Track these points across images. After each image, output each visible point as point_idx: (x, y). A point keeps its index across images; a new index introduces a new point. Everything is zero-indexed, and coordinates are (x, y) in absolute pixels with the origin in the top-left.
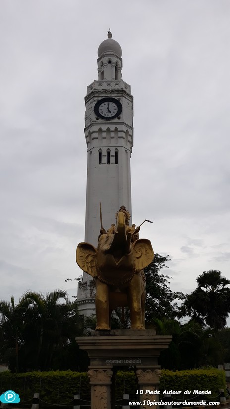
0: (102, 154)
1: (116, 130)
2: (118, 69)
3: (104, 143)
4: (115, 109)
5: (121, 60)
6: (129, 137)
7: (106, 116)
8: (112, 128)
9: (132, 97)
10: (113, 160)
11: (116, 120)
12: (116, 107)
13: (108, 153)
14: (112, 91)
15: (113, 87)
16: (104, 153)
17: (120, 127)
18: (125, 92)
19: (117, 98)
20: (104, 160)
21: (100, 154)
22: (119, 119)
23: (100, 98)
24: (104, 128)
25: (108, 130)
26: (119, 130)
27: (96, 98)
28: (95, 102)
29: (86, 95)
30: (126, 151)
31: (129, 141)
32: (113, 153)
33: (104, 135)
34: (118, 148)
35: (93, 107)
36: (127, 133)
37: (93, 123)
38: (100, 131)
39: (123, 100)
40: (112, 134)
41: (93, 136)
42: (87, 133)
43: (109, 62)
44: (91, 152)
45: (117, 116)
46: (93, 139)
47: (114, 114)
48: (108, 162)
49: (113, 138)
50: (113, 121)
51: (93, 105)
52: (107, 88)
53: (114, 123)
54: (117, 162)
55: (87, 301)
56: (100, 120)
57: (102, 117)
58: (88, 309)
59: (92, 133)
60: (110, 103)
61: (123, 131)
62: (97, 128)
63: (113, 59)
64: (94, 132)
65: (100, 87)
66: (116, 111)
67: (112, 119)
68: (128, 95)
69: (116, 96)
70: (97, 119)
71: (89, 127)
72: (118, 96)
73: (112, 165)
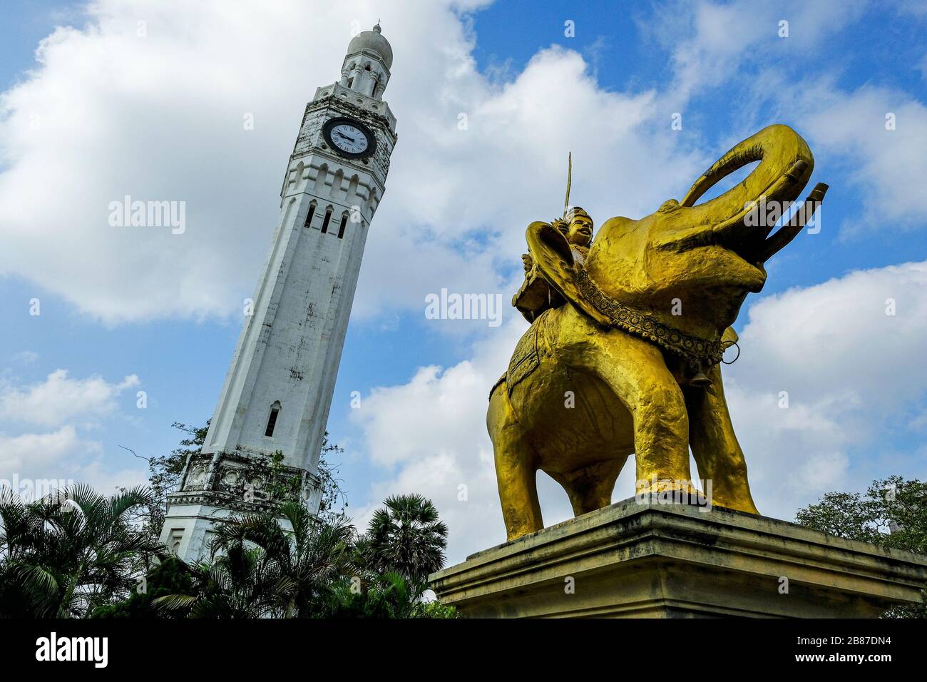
0: (316, 211)
1: (355, 180)
2: (378, 86)
3: (324, 192)
4: (362, 144)
5: (389, 74)
6: (374, 200)
7: (343, 148)
8: (349, 172)
9: (395, 137)
10: (334, 227)
11: (360, 163)
12: (365, 142)
13: (328, 215)
14: (364, 113)
15: (365, 105)
16: (320, 210)
17: (365, 178)
18: (385, 123)
19: (370, 128)
20: (317, 222)
21: (312, 210)
22: (366, 163)
23: (338, 115)
24: (333, 167)
25: (339, 174)
26: (360, 181)
27: (331, 112)
28: (329, 118)
29: (311, 100)
30: (363, 222)
31: (372, 208)
32: (337, 215)
33: (330, 179)
34: (350, 212)
35: (320, 126)
36: (372, 192)
37: (314, 151)
38: (324, 169)
39: (379, 134)
40: (345, 184)
41: (307, 172)
42: (295, 164)
43: (368, 68)
44: (294, 200)
45: (364, 156)
46: (305, 178)
47: (357, 151)
48: (324, 230)
49: (345, 190)
50: (354, 162)
51: (323, 120)
52: (357, 104)
53: (354, 165)
54: (341, 236)
55: (201, 499)
56: (328, 150)
57: (334, 147)
58: (199, 517)
59: (307, 167)
60: (356, 131)
61: (367, 186)
62: (320, 161)
63: (375, 65)
64: (312, 166)
65: (343, 96)
66: (363, 148)
67: (353, 159)
68: (390, 131)
69: (368, 124)
70: (324, 147)
71: (302, 154)
72: (373, 125)
73: (330, 238)
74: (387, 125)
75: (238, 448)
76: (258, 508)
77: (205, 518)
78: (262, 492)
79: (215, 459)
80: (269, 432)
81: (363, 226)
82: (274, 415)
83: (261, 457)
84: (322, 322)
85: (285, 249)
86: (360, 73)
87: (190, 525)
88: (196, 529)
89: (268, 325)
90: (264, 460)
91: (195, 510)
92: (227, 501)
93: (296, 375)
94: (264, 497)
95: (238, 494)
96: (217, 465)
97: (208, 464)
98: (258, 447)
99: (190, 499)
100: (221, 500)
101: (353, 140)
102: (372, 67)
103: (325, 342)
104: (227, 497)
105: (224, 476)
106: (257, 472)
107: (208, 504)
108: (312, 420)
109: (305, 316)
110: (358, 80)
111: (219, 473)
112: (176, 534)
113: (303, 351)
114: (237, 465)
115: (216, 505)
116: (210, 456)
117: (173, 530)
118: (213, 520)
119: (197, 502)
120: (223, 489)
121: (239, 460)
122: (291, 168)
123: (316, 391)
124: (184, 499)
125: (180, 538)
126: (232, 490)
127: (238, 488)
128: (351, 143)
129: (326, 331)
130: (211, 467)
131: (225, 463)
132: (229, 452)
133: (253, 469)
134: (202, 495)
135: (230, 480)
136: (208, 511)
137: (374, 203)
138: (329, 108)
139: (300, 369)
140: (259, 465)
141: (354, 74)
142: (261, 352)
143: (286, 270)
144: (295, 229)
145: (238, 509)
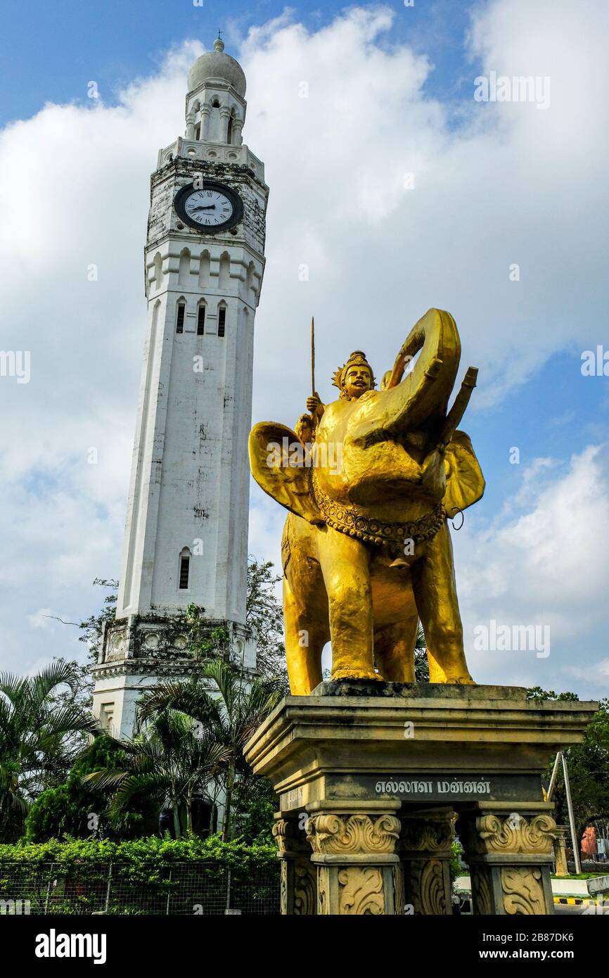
0: (187, 310)
1: (225, 259)
2: (234, 124)
3: (191, 283)
4: (226, 210)
5: (244, 103)
6: (254, 278)
7: (203, 222)
8: (216, 251)
9: (266, 189)
10: (211, 325)
11: (227, 235)
12: (229, 206)
13: (202, 312)
14: (220, 169)
15: (222, 158)
16: (191, 309)
17: (237, 253)
18: (250, 173)
19: (231, 185)
20: (191, 323)
21: (181, 310)
22: (234, 233)
23: (190, 180)
24: (196, 249)
25: (205, 257)
26: (232, 258)
27: (180, 179)
28: (179, 188)
29: (154, 170)
30: (245, 309)
31: (253, 288)
32: (212, 309)
33: (195, 265)
34: (228, 300)
35: (171, 199)
36: (250, 268)
37: (169, 236)
38: (186, 255)
39: (245, 191)
40: (215, 267)
41: (166, 264)
42: (151, 257)
43: (216, 105)
44: (159, 303)
45: (230, 226)
46: (166, 273)
47: (221, 221)
48: (200, 331)
49: (217, 275)
50: (219, 236)
51: (172, 193)
52: (209, 159)
53: (220, 241)
54: (221, 334)
55: (124, 668)
56: (186, 229)
57: (192, 224)
58: (126, 689)
59: (165, 258)
60: (215, 194)
61: (242, 263)
62: (179, 247)
63: (225, 98)
64: (171, 256)
65: (191, 153)
66: (228, 215)
67: (217, 232)
68: (258, 182)
69: (228, 181)
70: (181, 227)
71: (156, 243)
72: (234, 181)
73: (210, 339)
74: (252, 175)
75: (152, 608)
76: (186, 670)
77: (133, 689)
78: (187, 652)
79: (130, 623)
80: (184, 584)
81: (247, 314)
82: (185, 564)
83: (178, 613)
84: (219, 445)
85: (159, 367)
86: (207, 114)
87: (119, 697)
88: (126, 701)
89: (158, 462)
90: (182, 616)
91: (121, 681)
92: (152, 668)
93: (201, 513)
94: (191, 656)
95: (162, 658)
96: (133, 629)
97: (124, 630)
98: (174, 603)
99: (113, 670)
100: (146, 667)
101: (213, 207)
102: (221, 101)
103: (227, 468)
104: (151, 663)
105: (143, 640)
106: (178, 631)
107: (133, 674)
108: (229, 562)
109: (197, 442)
110: (207, 124)
111: (138, 640)
112: (107, 708)
113: (203, 484)
114: (155, 627)
115: (142, 673)
116: (124, 622)
117: (104, 705)
118: (142, 690)
119: (117, 674)
120: (145, 655)
121: (156, 620)
122: (148, 263)
123: (227, 527)
124: (108, 671)
125: (111, 712)
126: (155, 654)
127: (161, 651)
128: (211, 211)
129: (226, 455)
130: (128, 633)
131: (141, 626)
132: (144, 614)
133: (173, 628)
134: (125, 664)
135: (152, 644)
136: (135, 681)
137: (255, 282)
138: (177, 175)
139: (203, 506)
140: (179, 623)
141: (200, 118)
142: (157, 494)
143: (165, 392)
144: (166, 339)
145: (166, 674)
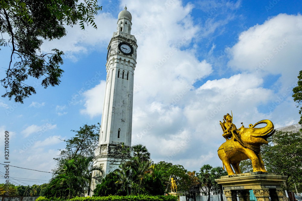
1: (129, 62)
3: (121, 66)
7: (124, 52)
8: (127, 60)
10: (125, 77)
11: (130, 56)
12: (130, 49)
13: (123, 73)
14: (129, 40)
15: (128, 37)
16: (121, 72)
17: (132, 61)
19: (131, 44)
20: (121, 76)
21: (119, 72)
23: (122, 42)
24: (123, 58)
25: (125, 60)
26: (131, 62)
27: (120, 41)
32: (126, 73)
33: (122, 62)
34: (129, 72)
35: (117, 45)
37: (117, 54)
38: (120, 59)
39: (134, 46)
40: (127, 63)
41: (116, 61)
42: (111, 58)
44: (113, 69)
45: (130, 54)
46: (115, 63)
47: (129, 53)
48: (123, 78)
49: (127, 65)
50: (128, 56)
51: (118, 44)
52: (126, 37)
53: (128, 57)
54: (128, 79)
55: (107, 156)
56: (121, 53)
57: (122, 52)
58: (107, 161)
59: (116, 59)
60: (127, 46)
61: (133, 63)
62: (119, 57)
64: (117, 59)
65: (122, 35)
66: (130, 51)
67: (128, 55)
68: (136, 45)
69: (130, 43)
70: (119, 52)
71: (113, 55)
72: (132, 44)
73: (125, 80)
74: (135, 43)
75: (112, 142)
76: (121, 157)
77: (109, 161)
78: (120, 153)
79: (108, 145)
80: (119, 137)
81: (133, 75)
82: (119, 132)
83: (118, 144)
84: (127, 105)
85: (114, 85)
86: (124, 25)
87: (105, 163)
88: (107, 164)
89: (114, 108)
90: (119, 144)
91: (106, 159)
92: (113, 156)
93: (123, 121)
94: (121, 154)
95: (115, 154)
96: (109, 147)
97: (106, 147)
98: (117, 141)
99: (104, 156)
100: (112, 156)
101: (127, 49)
102: (127, 23)
103: (129, 111)
104: (113, 155)
105: (111, 150)
106: (118, 148)
107: (109, 157)
108: (129, 133)
109: (122, 104)
110: (124, 28)
111: (110, 149)
112: (101, 165)
113: (123, 114)
114: (113, 147)
115: (111, 157)
116: (106, 145)
118: (111, 161)
119: (105, 157)
120: (111, 153)
121: (114, 145)
123: (129, 125)
124: (102, 156)
125: (103, 166)
126: (113, 153)
127: (115, 152)
128: (126, 50)
129: (129, 108)
130: (107, 148)
131: (110, 146)
132: (110, 143)
133: (118, 147)
134: (107, 155)
135: (112, 151)
136: (109, 159)
137: (134, 67)
138: (119, 40)
139: (123, 119)
140: (119, 146)
141: (122, 26)
142: (113, 115)
143: (115, 91)
144: (116, 79)
145: (116, 158)
